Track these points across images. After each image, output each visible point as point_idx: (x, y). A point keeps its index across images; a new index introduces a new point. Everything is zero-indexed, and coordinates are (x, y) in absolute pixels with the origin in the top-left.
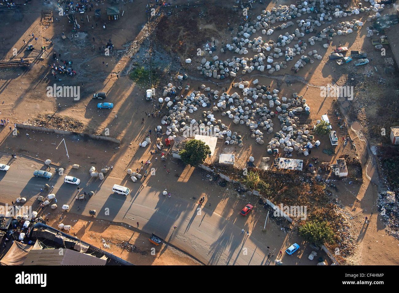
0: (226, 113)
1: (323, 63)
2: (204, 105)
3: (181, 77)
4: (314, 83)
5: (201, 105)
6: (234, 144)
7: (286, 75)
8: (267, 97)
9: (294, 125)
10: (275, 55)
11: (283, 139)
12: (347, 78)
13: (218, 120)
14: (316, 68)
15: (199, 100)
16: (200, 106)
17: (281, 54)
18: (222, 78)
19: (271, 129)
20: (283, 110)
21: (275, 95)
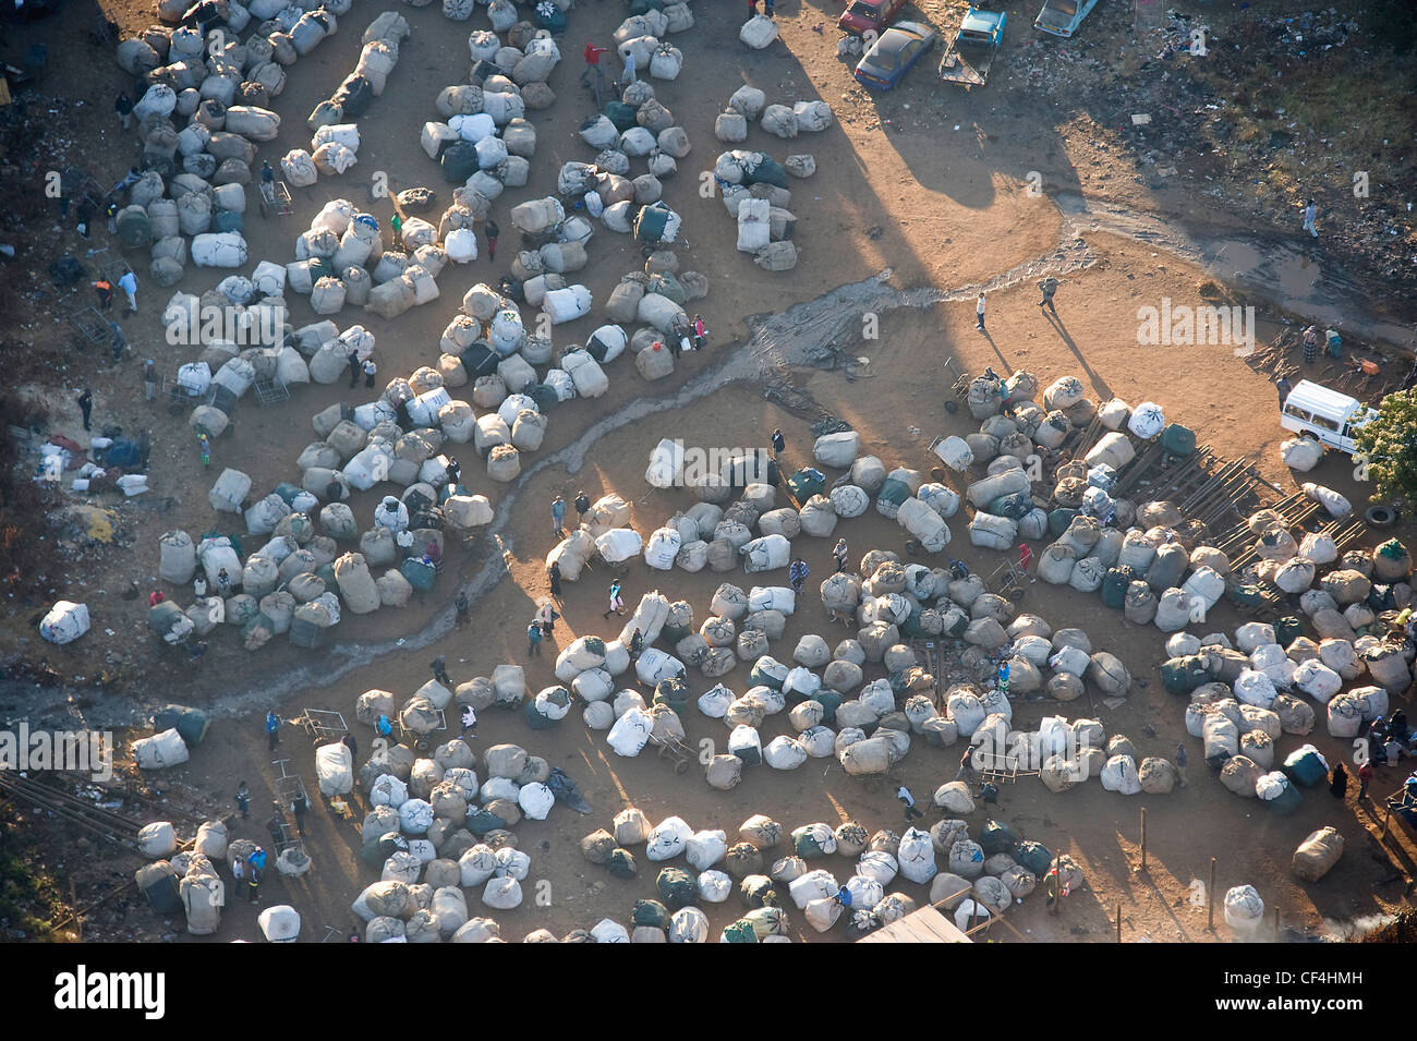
0: (737, 753)
1: (863, 133)
2: (536, 800)
3: (170, 740)
4: (965, 269)
5: (513, 818)
6: (1014, 898)
7: (762, 330)
8: (832, 509)
9: (1200, 551)
10: (553, 251)
11: (1247, 674)
12: (1110, 133)
13: (745, 826)
14: (869, 188)
15: (469, 802)
16: (519, 827)
17: (578, 227)
18: (425, 583)
19: (1109, 664)
20: (1029, 518)
21: (866, 465)
